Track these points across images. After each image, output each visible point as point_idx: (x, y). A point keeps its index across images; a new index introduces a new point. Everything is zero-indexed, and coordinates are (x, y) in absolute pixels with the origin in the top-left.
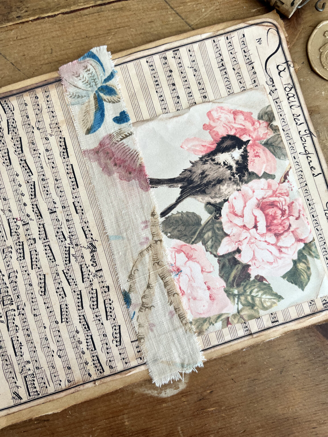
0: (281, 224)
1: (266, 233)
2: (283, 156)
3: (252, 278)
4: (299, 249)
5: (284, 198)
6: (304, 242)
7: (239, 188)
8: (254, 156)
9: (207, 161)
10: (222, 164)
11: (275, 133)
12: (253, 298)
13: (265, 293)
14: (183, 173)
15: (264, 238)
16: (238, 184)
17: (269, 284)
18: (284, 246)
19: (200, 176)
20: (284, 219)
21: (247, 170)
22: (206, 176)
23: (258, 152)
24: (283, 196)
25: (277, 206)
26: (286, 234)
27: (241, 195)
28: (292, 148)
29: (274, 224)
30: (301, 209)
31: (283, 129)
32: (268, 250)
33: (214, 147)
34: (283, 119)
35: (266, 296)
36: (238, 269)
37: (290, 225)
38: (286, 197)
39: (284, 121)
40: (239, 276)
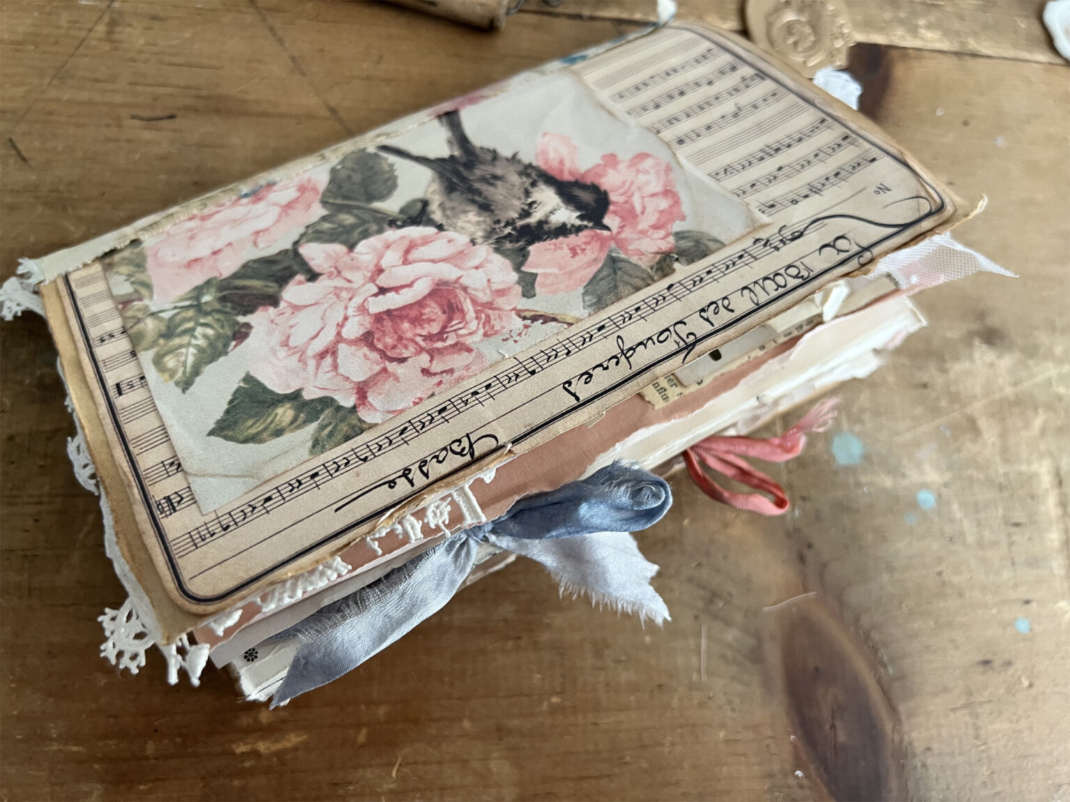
0: (400, 338)
1: (369, 314)
2: (594, 300)
3: (241, 319)
4: (336, 397)
5: (478, 328)
6: (360, 405)
7: (479, 240)
8: (571, 246)
9: (528, 175)
10: (530, 200)
11: (652, 268)
12: (190, 331)
13: (201, 350)
14: (486, 151)
15: (356, 314)
16: (487, 237)
17: (226, 353)
18: (339, 361)
19: (489, 176)
20: (416, 343)
21: (531, 243)
22: (492, 185)
23: (587, 251)
24: (481, 326)
25: (450, 319)
26: (375, 356)
27: (461, 248)
28: (626, 315)
29: (397, 323)
30: (456, 374)
31: (671, 286)
32: (322, 328)
33: (567, 177)
34: (702, 279)
35: (194, 355)
36: (266, 289)
37: (402, 360)
38: (481, 332)
39: (698, 282)
40: (248, 295)
